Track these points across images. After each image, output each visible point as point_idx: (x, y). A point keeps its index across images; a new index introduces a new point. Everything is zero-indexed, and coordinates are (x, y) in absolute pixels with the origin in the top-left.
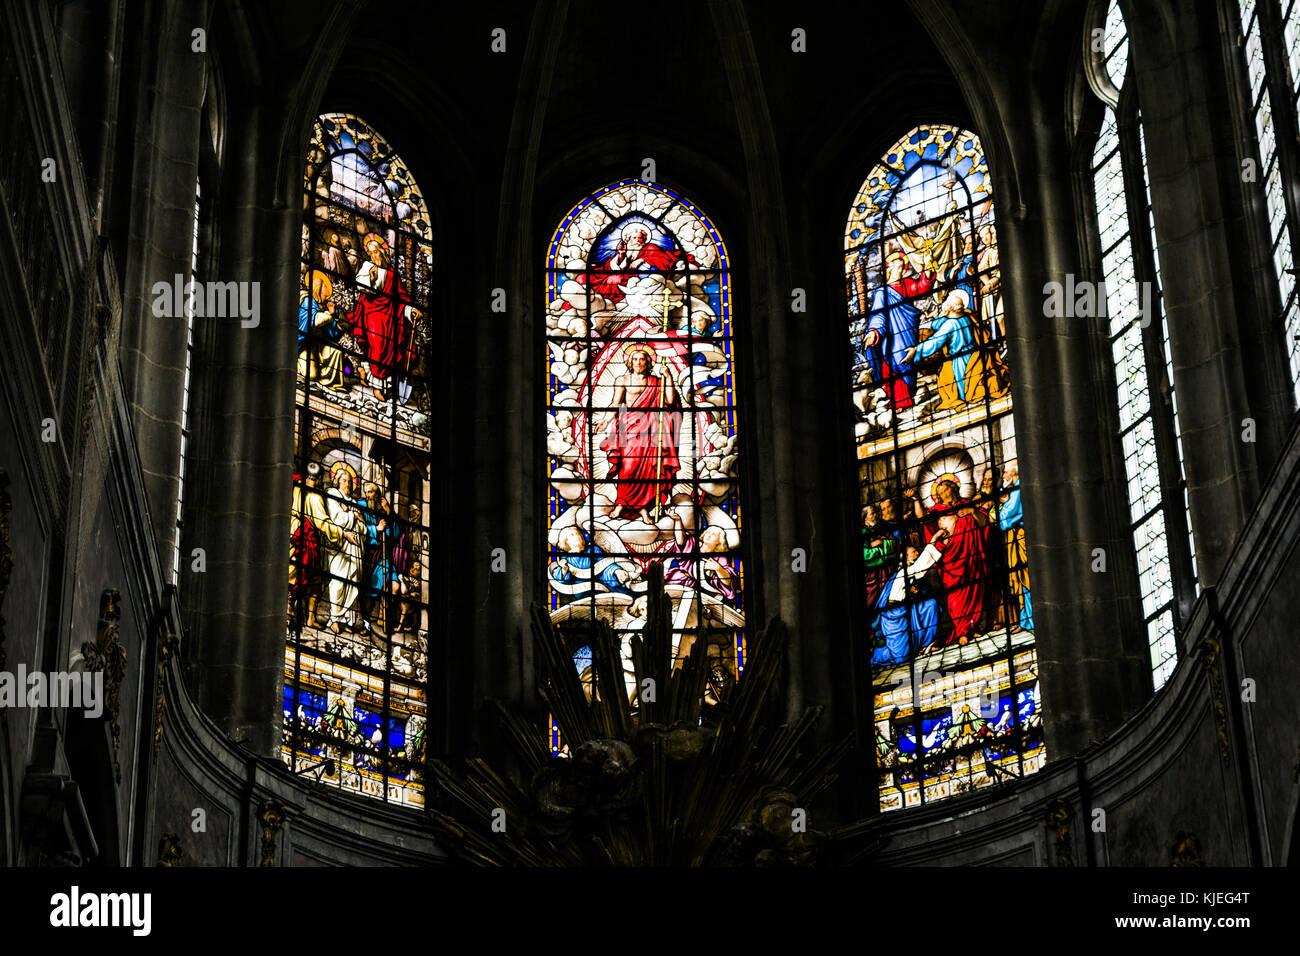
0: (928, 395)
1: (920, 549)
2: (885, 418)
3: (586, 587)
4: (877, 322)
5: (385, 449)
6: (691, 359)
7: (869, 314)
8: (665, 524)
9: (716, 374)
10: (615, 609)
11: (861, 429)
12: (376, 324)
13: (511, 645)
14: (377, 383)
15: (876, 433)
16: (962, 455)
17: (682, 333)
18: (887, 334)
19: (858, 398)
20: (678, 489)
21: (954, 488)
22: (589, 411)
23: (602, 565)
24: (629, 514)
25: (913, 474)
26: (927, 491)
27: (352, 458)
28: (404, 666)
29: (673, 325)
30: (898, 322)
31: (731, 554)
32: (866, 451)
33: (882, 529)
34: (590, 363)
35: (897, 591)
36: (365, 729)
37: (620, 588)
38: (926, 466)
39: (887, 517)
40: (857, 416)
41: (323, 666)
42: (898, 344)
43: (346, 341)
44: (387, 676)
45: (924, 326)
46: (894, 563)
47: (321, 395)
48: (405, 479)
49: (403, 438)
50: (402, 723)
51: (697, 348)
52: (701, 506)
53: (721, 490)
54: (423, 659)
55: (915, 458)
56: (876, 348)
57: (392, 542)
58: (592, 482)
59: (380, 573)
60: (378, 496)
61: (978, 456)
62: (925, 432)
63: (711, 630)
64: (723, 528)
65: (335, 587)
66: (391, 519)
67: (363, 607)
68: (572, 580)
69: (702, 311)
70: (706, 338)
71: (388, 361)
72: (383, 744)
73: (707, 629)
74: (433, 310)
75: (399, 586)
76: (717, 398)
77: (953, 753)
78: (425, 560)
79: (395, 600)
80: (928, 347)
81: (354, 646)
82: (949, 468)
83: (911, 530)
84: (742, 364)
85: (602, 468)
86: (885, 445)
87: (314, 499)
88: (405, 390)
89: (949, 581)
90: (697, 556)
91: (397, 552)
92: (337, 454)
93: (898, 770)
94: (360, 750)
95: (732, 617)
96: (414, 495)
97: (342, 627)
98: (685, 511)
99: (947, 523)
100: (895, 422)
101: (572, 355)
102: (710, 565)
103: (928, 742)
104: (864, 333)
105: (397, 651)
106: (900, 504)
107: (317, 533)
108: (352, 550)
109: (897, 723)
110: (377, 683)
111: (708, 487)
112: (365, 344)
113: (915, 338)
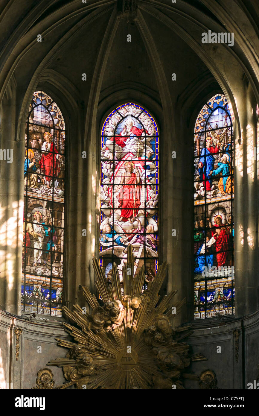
0: (215, 188)
1: (210, 238)
2: (203, 193)
3: (111, 244)
4: (202, 160)
5: (51, 204)
6: (145, 167)
7: (200, 157)
8: (135, 223)
9: (153, 172)
10: (119, 251)
11: (196, 195)
12: (47, 164)
14: (48, 183)
15: (200, 198)
16: (223, 209)
17: (143, 158)
18: (205, 165)
19: (196, 184)
20: (140, 211)
21: (220, 219)
22: (113, 185)
23: (116, 237)
24: (125, 220)
25: (209, 213)
26: (213, 219)
27: (40, 209)
28: (56, 273)
29: (140, 156)
30: (208, 162)
32: (197, 203)
33: (200, 230)
34: (114, 169)
35: (203, 250)
36: (44, 295)
37: (121, 244)
38: (213, 211)
39: (201, 226)
40: (195, 191)
41: (32, 277)
42: (208, 169)
43: (38, 171)
44: (51, 277)
45: (216, 164)
46: (202, 241)
47: (31, 191)
48: (56, 213)
49: (56, 200)
50: (55, 291)
51: (148, 163)
52: (147, 217)
53: (153, 212)
54: (61, 270)
55: (210, 208)
56: (201, 169)
57: (52, 234)
58: (114, 209)
59: (49, 245)
60: (48, 220)
61: (228, 211)
62: (213, 200)
63: (148, 258)
64: (153, 225)
65: (35, 252)
66: (52, 227)
67: (44, 257)
68: (107, 241)
69: (150, 151)
70: (150, 160)
71: (52, 175)
72: (50, 298)
73: (146, 257)
74: (65, 155)
75: (55, 248)
76: (153, 181)
77: (215, 303)
78: (62, 238)
79: (53, 253)
80: (216, 171)
81: (40, 270)
82: (219, 213)
83: (208, 231)
85: (117, 204)
86: (202, 202)
87: (29, 225)
88: (57, 183)
89: (217, 250)
90: (145, 234)
91: (54, 237)
92: (36, 209)
94: (43, 301)
95: (154, 254)
97: (38, 264)
98: (141, 219)
99: (218, 231)
100: (206, 195)
101: (108, 165)
102: (148, 237)
103: (208, 299)
104: (199, 163)
105: (54, 269)
106: (206, 223)
107: (31, 236)
108: (40, 239)
109: (201, 293)
110: (48, 280)
111: (149, 211)
112: (44, 171)
113: (213, 168)
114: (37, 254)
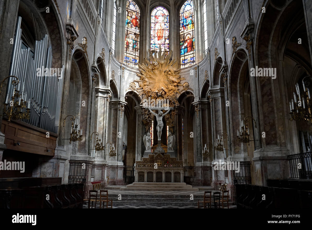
0: (187, 28)
1: (185, 43)
2: (183, 31)
3: (154, 47)
4: (183, 21)
5: (135, 34)
6: (165, 25)
7: (182, 20)
8: (162, 41)
9: (167, 26)
10: (157, 49)
11: (181, 32)
12: (134, 21)
13: (147, 53)
14: (134, 27)
15: (182, 32)
16: (190, 34)
17: (164, 22)
18: (184, 22)
19: (181, 28)
20: (163, 38)
21: (189, 37)
22: (155, 30)
23: (156, 45)
24: (158, 40)
25: (185, 36)
26: (187, 38)
27: (132, 35)
28: (137, 55)
29: (163, 21)
30: (185, 21)
31: (168, 44)
32: (181, 34)
33: (182, 41)
34: (155, 25)
35: (183, 47)
36: (133, 61)
37: (157, 47)
38: (187, 35)
39: (183, 40)
40: (180, 30)
41: (129, 55)
42: (185, 23)
43: (131, 23)
44: (135, 56)
45: (187, 21)
46: (183, 45)
47: (129, 29)
48: (137, 37)
49: (137, 33)
50: (136, 60)
51: (165, 24)
52: (165, 39)
53: (167, 38)
54: (139, 54)
55: (185, 34)
56: (182, 23)
57: (136, 43)
58: (155, 37)
59: (135, 46)
60: (134, 39)
61: (191, 34)
62: (187, 32)
63: (166, 51)
64: (167, 42)
65: (130, 47)
66: (136, 41)
67: (133, 49)
68: (153, 46)
69: (166, 20)
70: (166, 23)
71: (135, 25)
72: (135, 62)
73: (165, 51)
74: (140, 20)
75: (136, 47)
76: (167, 29)
77: (187, 63)
78: (139, 44)
79: (136, 49)
80: (187, 23)
81: (132, 53)
82: (189, 35)
83: (185, 41)
84: (170, 25)
85: (156, 36)
86: (183, 33)
87: (128, 39)
88: (137, 28)
89: (188, 46)
90: (165, 44)
91: (136, 44)
92: (130, 34)
93: (182, 64)
94: (132, 63)
95: (168, 50)
96: (138, 38)
97: (131, 51)
98: (164, 40)
99: (188, 41)
100: (184, 31)
101: (153, 24)
102: (166, 45)
103: (185, 62)
104: (181, 22)
105: (136, 53)
106: (184, 39)
107: (128, 42)
108: (132, 44)
109: (183, 60)
110: (134, 56)
111: (166, 37)
112: (133, 24)
113: (186, 22)
114: (131, 49)
